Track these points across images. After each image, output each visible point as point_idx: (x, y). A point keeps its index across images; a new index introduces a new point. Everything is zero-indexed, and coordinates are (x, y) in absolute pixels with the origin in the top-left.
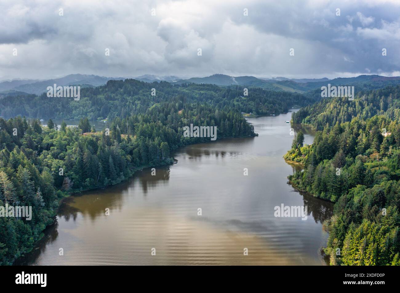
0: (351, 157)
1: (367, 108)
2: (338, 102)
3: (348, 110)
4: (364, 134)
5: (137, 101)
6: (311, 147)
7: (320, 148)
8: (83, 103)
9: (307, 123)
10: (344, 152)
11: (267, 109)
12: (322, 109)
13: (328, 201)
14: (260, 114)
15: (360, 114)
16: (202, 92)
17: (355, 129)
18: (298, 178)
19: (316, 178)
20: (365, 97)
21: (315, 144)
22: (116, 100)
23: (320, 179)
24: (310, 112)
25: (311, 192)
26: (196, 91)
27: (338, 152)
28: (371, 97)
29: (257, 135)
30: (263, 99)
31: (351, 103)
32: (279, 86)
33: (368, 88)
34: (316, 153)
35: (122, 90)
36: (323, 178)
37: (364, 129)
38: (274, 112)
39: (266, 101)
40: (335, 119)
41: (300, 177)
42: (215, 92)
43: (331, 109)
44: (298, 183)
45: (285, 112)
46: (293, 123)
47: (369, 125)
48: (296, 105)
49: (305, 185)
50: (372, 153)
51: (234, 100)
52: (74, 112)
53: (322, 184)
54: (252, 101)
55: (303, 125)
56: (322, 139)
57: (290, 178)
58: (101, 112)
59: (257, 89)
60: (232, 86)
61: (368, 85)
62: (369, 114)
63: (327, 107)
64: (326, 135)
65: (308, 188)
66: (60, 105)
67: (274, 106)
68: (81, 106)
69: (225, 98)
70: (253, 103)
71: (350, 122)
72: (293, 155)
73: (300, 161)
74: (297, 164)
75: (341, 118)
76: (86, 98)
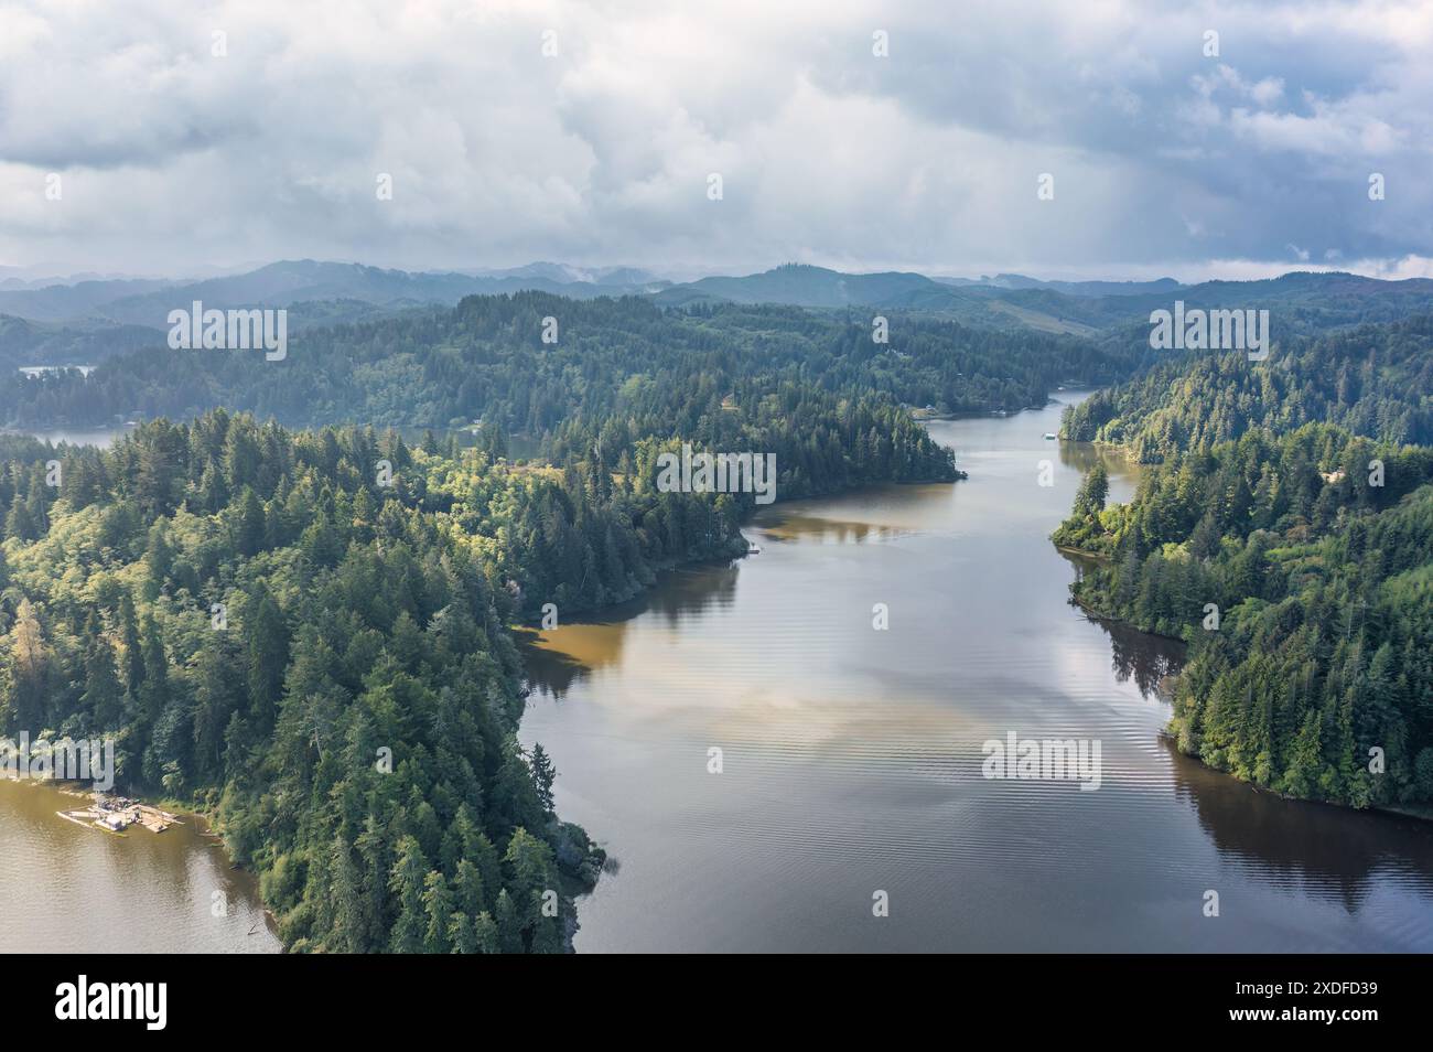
0: (1236, 537)
1: (1294, 395)
2: (1208, 377)
3: (1238, 401)
4: (1274, 476)
5: (569, 364)
6: (1128, 510)
7: (1155, 513)
8: (397, 371)
9: (1111, 440)
10: (1218, 522)
11: (981, 392)
12: (1157, 397)
13: (1176, 639)
14: (960, 411)
15: (1275, 415)
16: (764, 334)
17: (1251, 461)
18: (1096, 588)
19: (1146, 583)
20: (1292, 360)
21: (1139, 502)
22: (497, 362)
23: (1154, 587)
24: (1119, 407)
25: (1132, 620)
26: (744, 331)
27: (1200, 522)
28: (1309, 358)
29: (964, 477)
30: (967, 361)
31: (1246, 381)
32: (1009, 309)
33: (1310, 322)
34: (1143, 524)
35: (511, 329)
36: (1162, 584)
37: (1275, 462)
38: (1003, 404)
39: (976, 367)
40: (1196, 429)
41: (1102, 585)
42: (805, 335)
43: (1187, 399)
44: (1099, 600)
45: (1038, 402)
46: (1069, 439)
47: (1292, 450)
48: (1072, 381)
49: (1118, 603)
50: (1291, 526)
51: (873, 362)
52: (370, 399)
53: (1160, 597)
54: (930, 368)
55: (1097, 447)
56: (1159, 488)
57: (1076, 588)
58: (458, 401)
59: (944, 325)
60: (852, 310)
61: (1308, 313)
62: (1302, 416)
63: (1173, 393)
64: (1170, 478)
65: (1124, 611)
66: (323, 377)
67: (1002, 384)
68: (392, 381)
69: (843, 356)
70: (935, 375)
71: (1239, 440)
72: (1080, 533)
73: (1100, 547)
74: (1092, 555)
75: (1216, 427)
76: (405, 356)
